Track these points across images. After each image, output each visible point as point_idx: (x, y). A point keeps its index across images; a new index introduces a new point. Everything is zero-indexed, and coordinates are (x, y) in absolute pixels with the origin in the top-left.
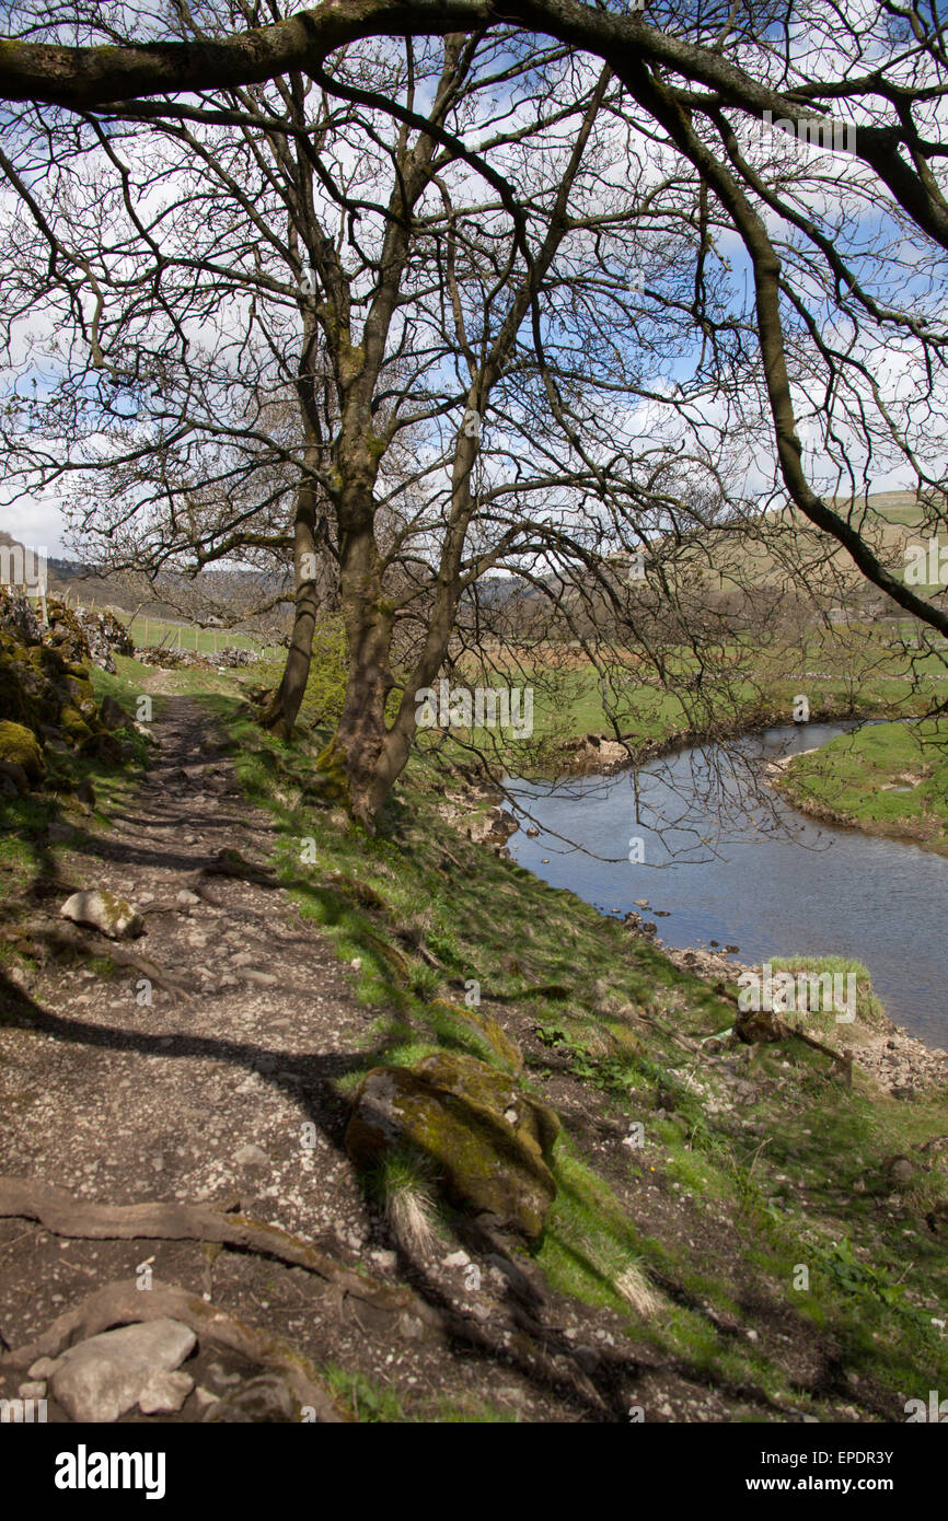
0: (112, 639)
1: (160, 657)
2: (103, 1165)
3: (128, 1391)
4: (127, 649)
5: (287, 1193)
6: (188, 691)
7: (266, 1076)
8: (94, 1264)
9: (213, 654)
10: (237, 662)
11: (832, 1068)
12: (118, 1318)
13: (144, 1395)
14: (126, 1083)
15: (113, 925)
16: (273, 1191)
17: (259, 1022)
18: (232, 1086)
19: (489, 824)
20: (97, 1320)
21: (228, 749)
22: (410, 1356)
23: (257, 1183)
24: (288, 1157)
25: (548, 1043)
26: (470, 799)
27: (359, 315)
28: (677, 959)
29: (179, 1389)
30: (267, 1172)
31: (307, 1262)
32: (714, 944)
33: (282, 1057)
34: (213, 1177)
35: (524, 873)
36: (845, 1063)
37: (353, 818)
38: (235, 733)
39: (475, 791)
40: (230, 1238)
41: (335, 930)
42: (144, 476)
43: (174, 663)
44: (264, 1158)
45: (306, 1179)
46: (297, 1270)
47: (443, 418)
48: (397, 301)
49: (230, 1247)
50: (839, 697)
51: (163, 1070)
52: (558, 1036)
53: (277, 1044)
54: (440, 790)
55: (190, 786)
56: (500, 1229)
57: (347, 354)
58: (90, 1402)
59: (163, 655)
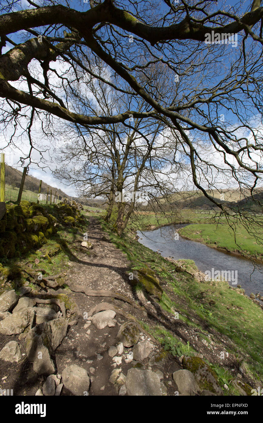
0: (81, 208)
1: (87, 211)
2: (92, 284)
3: (106, 323)
4: (83, 209)
5: (122, 290)
6: (92, 216)
7: (115, 271)
8: (94, 301)
9: (95, 211)
10: (98, 212)
11: (191, 277)
12: (101, 310)
13: (109, 324)
14: (94, 271)
15: (89, 247)
16: (120, 289)
17: (113, 262)
18: (111, 272)
19: (135, 237)
20: (98, 310)
21: (100, 223)
22: (146, 319)
23: (117, 288)
24: (121, 284)
25: (153, 269)
26: (132, 233)
27: (122, 161)
28: (165, 258)
29: (115, 322)
30: (118, 286)
31: (128, 301)
32: (170, 257)
33: (118, 268)
34: (110, 287)
35: (141, 244)
36: (193, 276)
37: (118, 234)
38: (100, 221)
39: (133, 232)
40: (116, 297)
41: (119, 250)
42: (88, 183)
43: (89, 212)
44: (118, 284)
45: (124, 288)
46: (126, 303)
47: (133, 176)
48: (127, 159)
49: (116, 298)
50: (187, 220)
51: (100, 269)
52: (154, 268)
53: (117, 266)
54: (128, 232)
55: (95, 228)
56: (154, 298)
57: (120, 166)
58: (100, 325)
59: (88, 210)
